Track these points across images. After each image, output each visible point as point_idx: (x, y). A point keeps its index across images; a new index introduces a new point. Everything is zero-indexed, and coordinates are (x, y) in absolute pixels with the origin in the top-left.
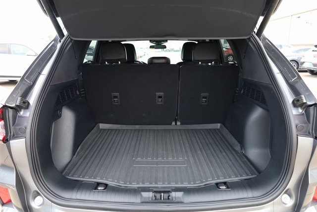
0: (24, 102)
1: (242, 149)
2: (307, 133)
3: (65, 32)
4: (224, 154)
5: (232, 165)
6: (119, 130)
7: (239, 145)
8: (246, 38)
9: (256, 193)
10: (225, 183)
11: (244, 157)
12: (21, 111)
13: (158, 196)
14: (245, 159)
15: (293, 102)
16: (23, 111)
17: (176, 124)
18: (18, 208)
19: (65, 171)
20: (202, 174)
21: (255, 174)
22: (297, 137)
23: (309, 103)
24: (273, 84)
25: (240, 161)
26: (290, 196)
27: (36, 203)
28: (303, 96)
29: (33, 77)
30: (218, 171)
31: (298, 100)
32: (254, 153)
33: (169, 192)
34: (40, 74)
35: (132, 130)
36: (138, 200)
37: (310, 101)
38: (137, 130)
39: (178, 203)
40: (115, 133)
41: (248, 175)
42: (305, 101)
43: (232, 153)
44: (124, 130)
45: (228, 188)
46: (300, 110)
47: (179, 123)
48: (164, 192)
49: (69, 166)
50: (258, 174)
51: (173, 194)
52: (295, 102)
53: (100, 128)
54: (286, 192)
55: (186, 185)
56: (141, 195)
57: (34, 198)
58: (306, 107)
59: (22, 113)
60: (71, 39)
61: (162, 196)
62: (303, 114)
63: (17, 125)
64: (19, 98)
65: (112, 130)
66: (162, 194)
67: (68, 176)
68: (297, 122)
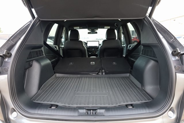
0: (8, 53)
1: (142, 87)
2: (182, 71)
3: (36, 16)
4: (131, 89)
5: (136, 95)
6: (68, 77)
7: (140, 84)
8: (142, 18)
9: (151, 111)
10: (132, 105)
11: (144, 91)
12: (6, 58)
13: (89, 112)
14: (144, 92)
15: (172, 53)
16: (7, 58)
17: (102, 74)
18: (2, 121)
19: (33, 98)
20: (117, 100)
21: (150, 100)
22: (176, 74)
23: (182, 53)
24: (159, 43)
25: (141, 93)
26: (173, 112)
27: (13, 116)
28: (178, 49)
29: (15, 40)
30: (127, 98)
31: (175, 52)
32: (150, 88)
33: (96, 110)
34: (20, 39)
35: (75, 77)
36: (76, 114)
37: (183, 51)
38: (78, 77)
39: (101, 116)
40: (65, 79)
41: (146, 100)
42: (179, 52)
43: (136, 89)
44: (71, 77)
45: (133, 107)
46: (177, 58)
47: (104, 74)
48: (93, 110)
49: (36, 95)
50: (152, 100)
51: (98, 111)
52: (173, 53)
53: (57, 76)
54: (170, 110)
55: (107, 105)
56: (78, 111)
57: (12, 113)
58: (180, 55)
59: (6, 60)
60: (39, 20)
61: (92, 112)
62: (179, 60)
63: (3, 67)
64: (5, 51)
65: (64, 77)
66: (92, 111)
67: (34, 100)
68: (175, 65)
